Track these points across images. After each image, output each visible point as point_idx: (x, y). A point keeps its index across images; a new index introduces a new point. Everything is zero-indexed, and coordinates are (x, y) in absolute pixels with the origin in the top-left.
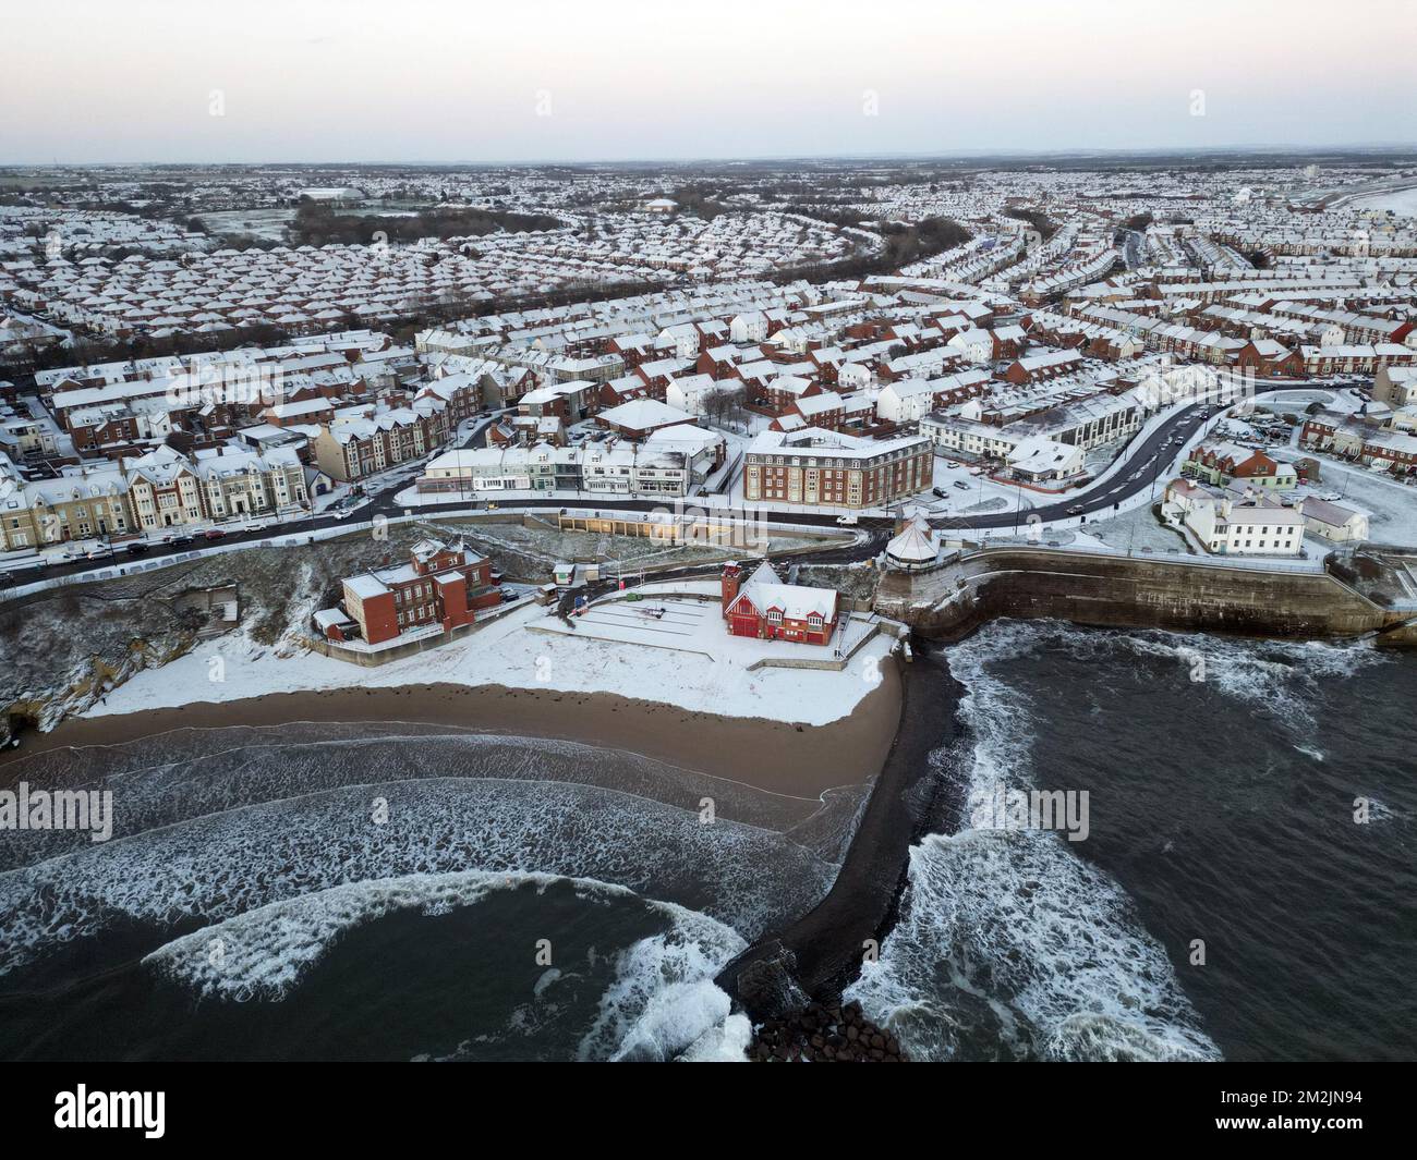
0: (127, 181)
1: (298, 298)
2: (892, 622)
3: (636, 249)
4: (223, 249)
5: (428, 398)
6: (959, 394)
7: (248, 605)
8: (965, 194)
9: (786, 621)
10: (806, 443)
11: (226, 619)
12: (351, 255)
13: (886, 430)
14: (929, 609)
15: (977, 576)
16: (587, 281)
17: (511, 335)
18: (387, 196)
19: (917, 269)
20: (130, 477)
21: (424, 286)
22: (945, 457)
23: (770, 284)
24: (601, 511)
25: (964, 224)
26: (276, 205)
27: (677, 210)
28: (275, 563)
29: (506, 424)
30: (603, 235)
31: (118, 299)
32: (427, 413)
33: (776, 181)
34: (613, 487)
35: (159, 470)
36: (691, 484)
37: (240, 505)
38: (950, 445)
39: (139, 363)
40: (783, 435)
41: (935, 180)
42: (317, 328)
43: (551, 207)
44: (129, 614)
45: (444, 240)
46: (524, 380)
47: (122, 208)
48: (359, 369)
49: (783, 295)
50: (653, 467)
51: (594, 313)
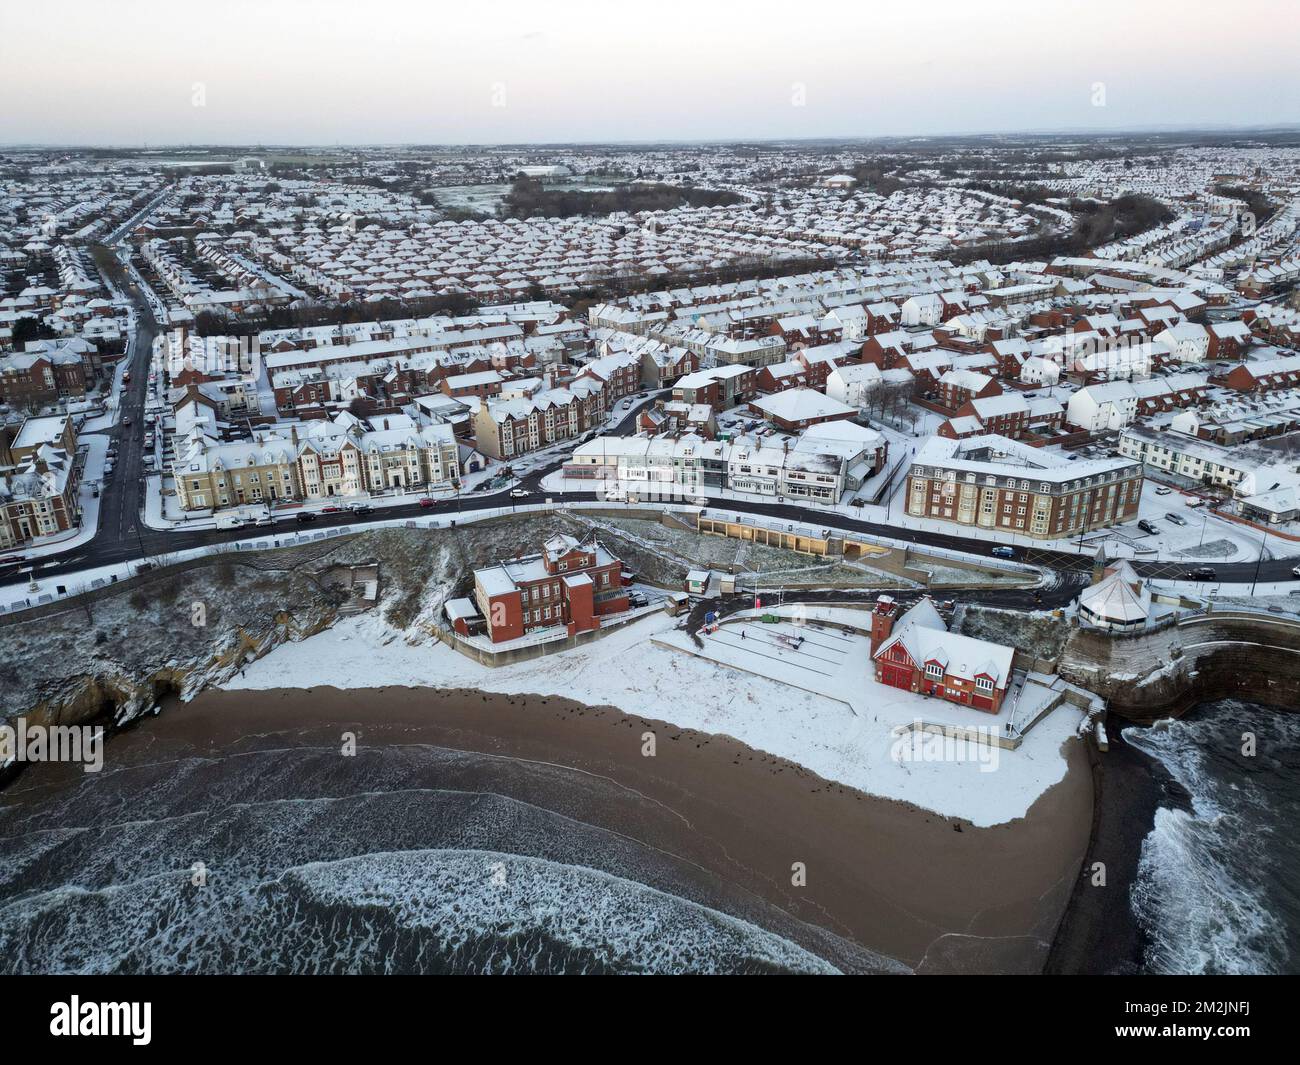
0: (387, 159)
1: (495, 268)
2: (1081, 692)
3: (811, 225)
4: (444, 220)
5: (587, 378)
6: (1168, 401)
7: (387, 586)
8: (1165, 170)
9: (947, 678)
10: (982, 454)
11: (366, 597)
12: (549, 228)
13: (1077, 441)
14: (1133, 682)
15: (1198, 644)
16: (759, 256)
17: (678, 312)
18: (591, 173)
19: (1114, 250)
20: (300, 445)
21: (606, 259)
22: (1152, 479)
23: (947, 264)
24: (743, 515)
25: (1167, 202)
26: (497, 181)
27: (855, 185)
28: (416, 544)
29: (658, 410)
30: (781, 210)
31: (348, 264)
32: (583, 394)
33: (957, 157)
34: (758, 487)
35: (327, 441)
36: (845, 489)
37: (397, 479)
38: (1158, 464)
39: (346, 327)
40: (957, 443)
41: (1129, 155)
42: (507, 298)
43: (734, 183)
44: (279, 585)
45: (632, 214)
46: (683, 360)
47: (376, 183)
48: (533, 343)
49: (961, 276)
50: (803, 470)
51: (762, 291)
